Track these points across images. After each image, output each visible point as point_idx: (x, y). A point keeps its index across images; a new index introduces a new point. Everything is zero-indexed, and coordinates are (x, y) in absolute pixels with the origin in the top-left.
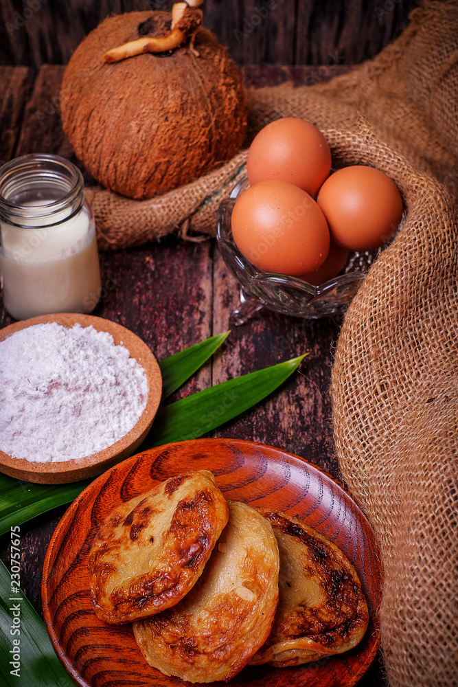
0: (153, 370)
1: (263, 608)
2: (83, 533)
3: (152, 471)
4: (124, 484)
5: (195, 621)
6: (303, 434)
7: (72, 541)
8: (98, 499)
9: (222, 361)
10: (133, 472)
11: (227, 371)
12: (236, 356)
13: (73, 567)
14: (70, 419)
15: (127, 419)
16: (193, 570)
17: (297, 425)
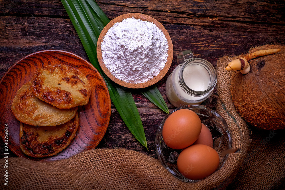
0: (144, 85)
1: (29, 120)
2: (73, 62)
3: (98, 85)
4: (93, 75)
5: (32, 99)
6: (123, 142)
7: (69, 59)
8: (86, 67)
9: (158, 112)
10: (97, 78)
11: (153, 114)
12: (161, 117)
13: (60, 60)
14: (116, 55)
15: (121, 76)
16: (42, 97)
17: (127, 140)
